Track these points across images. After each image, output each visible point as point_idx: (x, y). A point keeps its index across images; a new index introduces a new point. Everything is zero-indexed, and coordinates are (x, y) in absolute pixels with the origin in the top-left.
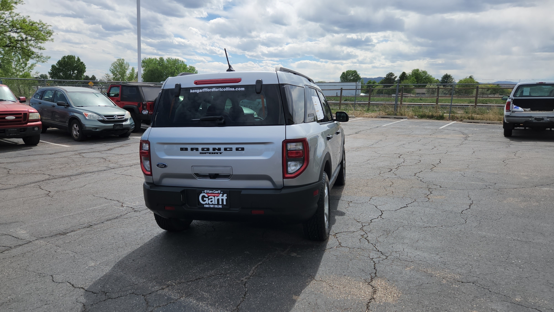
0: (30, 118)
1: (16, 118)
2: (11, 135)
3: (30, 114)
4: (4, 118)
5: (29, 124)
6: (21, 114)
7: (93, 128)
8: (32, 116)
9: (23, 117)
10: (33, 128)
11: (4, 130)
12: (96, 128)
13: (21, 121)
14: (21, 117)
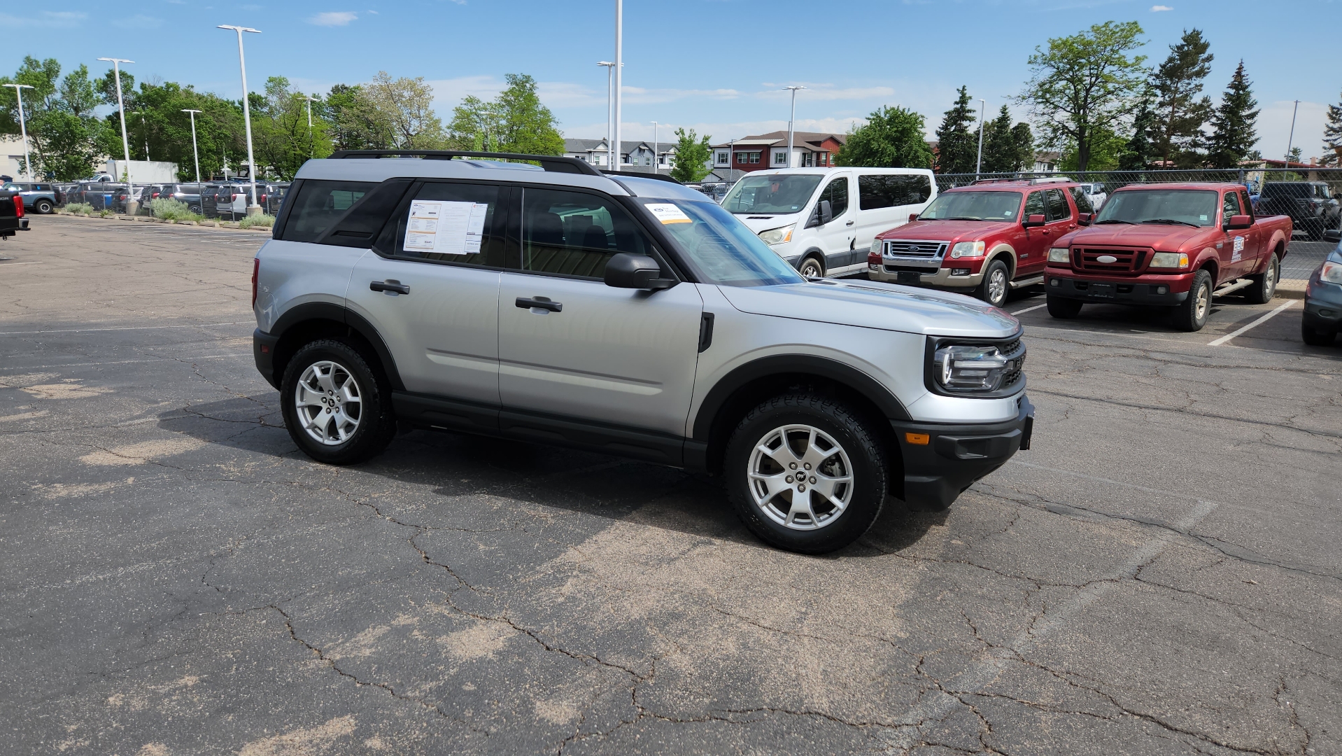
0: (1154, 264)
1: (1119, 260)
2: (1096, 295)
3: (1158, 255)
4: (1095, 259)
5: (1142, 277)
6: (1131, 252)
7: (1322, 310)
8: (1158, 261)
9: (1134, 261)
10: (1151, 287)
11: (1086, 283)
12: (1332, 312)
13: (1127, 268)
14: (1129, 260)
